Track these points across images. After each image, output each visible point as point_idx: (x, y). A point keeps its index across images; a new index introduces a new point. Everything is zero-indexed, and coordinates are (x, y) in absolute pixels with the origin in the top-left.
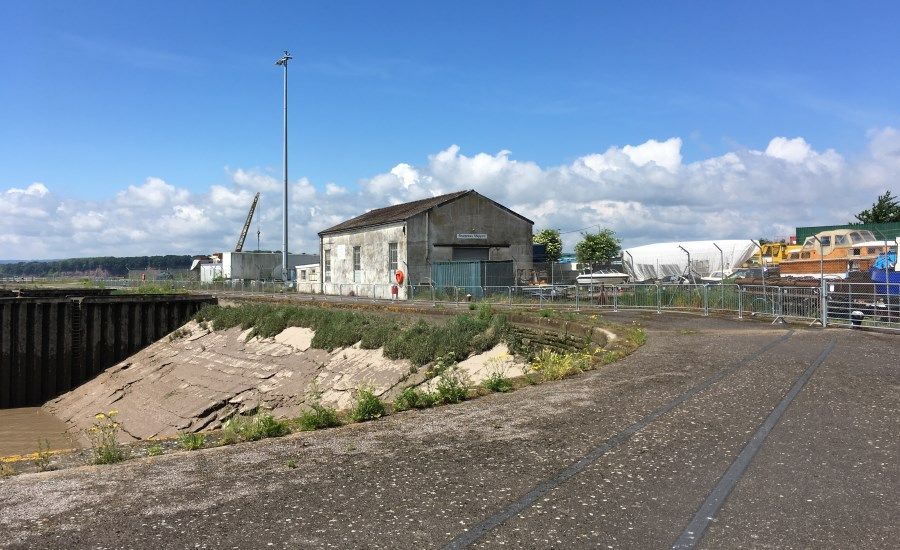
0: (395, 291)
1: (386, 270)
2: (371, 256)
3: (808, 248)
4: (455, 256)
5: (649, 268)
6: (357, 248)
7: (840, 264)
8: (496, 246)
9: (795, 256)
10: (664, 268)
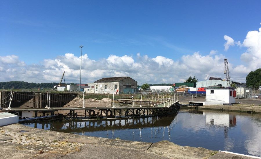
0: (116, 93)
1: (114, 89)
2: (110, 87)
3: (180, 88)
4: (126, 88)
5: (154, 90)
6: (106, 86)
7: (184, 90)
8: (132, 86)
9: (178, 89)
10: (157, 90)
